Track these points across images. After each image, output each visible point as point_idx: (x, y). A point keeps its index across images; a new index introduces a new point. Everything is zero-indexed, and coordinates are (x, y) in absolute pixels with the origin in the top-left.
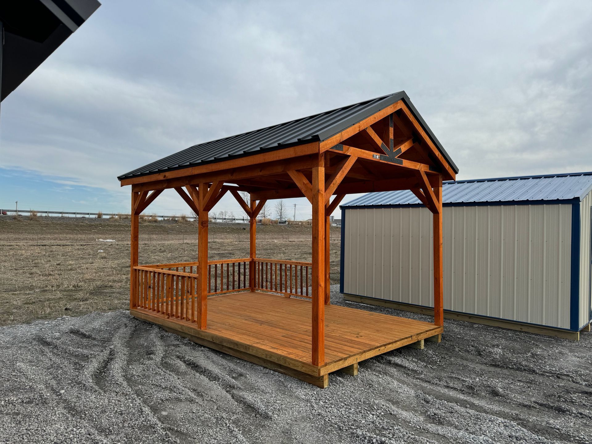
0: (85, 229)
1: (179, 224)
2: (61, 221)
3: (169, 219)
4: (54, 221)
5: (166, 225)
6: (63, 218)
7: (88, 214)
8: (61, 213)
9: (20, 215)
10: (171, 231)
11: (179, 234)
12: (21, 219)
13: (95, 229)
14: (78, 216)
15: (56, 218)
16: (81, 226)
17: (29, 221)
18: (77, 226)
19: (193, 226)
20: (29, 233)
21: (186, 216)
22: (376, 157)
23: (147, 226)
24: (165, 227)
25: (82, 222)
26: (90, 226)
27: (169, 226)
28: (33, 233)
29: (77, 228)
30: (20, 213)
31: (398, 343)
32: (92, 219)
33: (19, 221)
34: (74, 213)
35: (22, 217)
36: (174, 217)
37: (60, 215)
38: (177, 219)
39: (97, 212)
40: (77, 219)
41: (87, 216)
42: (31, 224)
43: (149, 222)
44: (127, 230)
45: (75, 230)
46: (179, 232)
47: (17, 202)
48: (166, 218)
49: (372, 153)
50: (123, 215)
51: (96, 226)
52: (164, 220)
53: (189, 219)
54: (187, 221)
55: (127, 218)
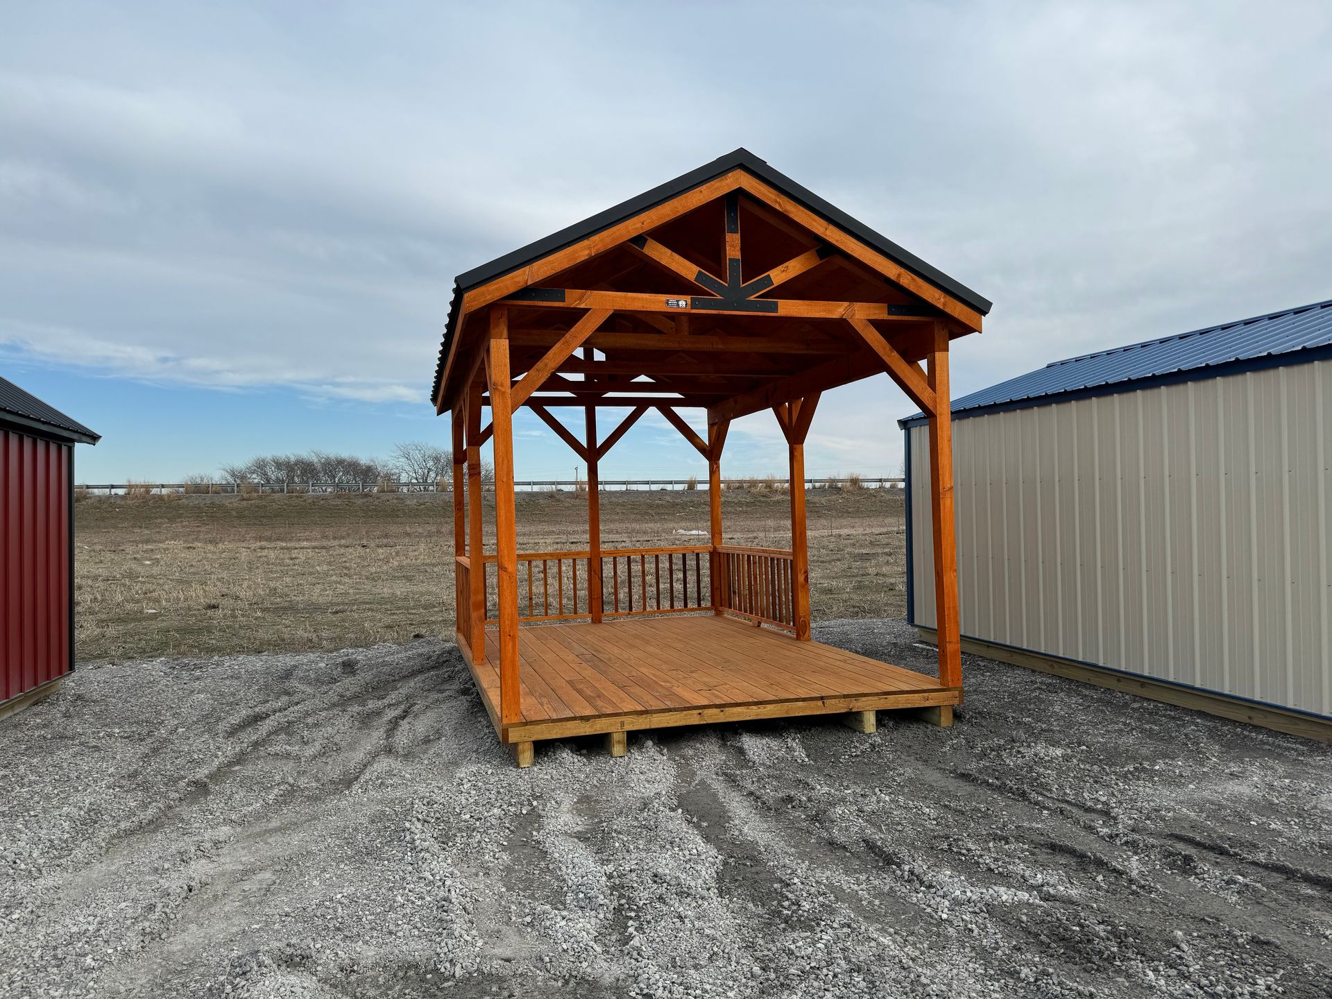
0: (663, 511)
1: (844, 495)
2: (625, 499)
3: (825, 485)
4: (613, 499)
5: (816, 499)
6: (628, 492)
7: (671, 483)
8: (624, 483)
9: (560, 490)
10: (826, 512)
11: (842, 516)
12: (562, 497)
13: (681, 510)
14: (655, 487)
15: (616, 492)
16: (658, 506)
17: (573, 500)
18: (651, 506)
19: (874, 499)
20: (571, 522)
21: (860, 478)
22: (682, 303)
23: (778, 502)
24: (815, 503)
25: (660, 499)
26: (674, 505)
27: (823, 500)
28: (578, 523)
29: (650, 511)
30: (560, 487)
31: (770, 707)
32: (677, 492)
33: (558, 500)
34: (647, 483)
35: (562, 494)
36: (832, 481)
37: (623, 488)
38: (840, 485)
39: (687, 478)
40: (651, 492)
41: (669, 487)
42: (575, 506)
43: (782, 494)
44: (740, 511)
45: (647, 513)
46: (844, 512)
47: (576, 469)
48: (817, 485)
49: (663, 297)
50: (733, 482)
51: (684, 506)
52: (814, 488)
53: (865, 485)
54: (861, 488)
55: (740, 488)
